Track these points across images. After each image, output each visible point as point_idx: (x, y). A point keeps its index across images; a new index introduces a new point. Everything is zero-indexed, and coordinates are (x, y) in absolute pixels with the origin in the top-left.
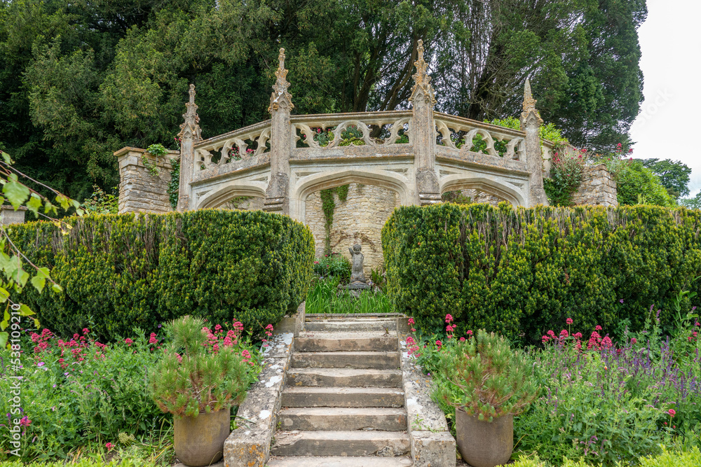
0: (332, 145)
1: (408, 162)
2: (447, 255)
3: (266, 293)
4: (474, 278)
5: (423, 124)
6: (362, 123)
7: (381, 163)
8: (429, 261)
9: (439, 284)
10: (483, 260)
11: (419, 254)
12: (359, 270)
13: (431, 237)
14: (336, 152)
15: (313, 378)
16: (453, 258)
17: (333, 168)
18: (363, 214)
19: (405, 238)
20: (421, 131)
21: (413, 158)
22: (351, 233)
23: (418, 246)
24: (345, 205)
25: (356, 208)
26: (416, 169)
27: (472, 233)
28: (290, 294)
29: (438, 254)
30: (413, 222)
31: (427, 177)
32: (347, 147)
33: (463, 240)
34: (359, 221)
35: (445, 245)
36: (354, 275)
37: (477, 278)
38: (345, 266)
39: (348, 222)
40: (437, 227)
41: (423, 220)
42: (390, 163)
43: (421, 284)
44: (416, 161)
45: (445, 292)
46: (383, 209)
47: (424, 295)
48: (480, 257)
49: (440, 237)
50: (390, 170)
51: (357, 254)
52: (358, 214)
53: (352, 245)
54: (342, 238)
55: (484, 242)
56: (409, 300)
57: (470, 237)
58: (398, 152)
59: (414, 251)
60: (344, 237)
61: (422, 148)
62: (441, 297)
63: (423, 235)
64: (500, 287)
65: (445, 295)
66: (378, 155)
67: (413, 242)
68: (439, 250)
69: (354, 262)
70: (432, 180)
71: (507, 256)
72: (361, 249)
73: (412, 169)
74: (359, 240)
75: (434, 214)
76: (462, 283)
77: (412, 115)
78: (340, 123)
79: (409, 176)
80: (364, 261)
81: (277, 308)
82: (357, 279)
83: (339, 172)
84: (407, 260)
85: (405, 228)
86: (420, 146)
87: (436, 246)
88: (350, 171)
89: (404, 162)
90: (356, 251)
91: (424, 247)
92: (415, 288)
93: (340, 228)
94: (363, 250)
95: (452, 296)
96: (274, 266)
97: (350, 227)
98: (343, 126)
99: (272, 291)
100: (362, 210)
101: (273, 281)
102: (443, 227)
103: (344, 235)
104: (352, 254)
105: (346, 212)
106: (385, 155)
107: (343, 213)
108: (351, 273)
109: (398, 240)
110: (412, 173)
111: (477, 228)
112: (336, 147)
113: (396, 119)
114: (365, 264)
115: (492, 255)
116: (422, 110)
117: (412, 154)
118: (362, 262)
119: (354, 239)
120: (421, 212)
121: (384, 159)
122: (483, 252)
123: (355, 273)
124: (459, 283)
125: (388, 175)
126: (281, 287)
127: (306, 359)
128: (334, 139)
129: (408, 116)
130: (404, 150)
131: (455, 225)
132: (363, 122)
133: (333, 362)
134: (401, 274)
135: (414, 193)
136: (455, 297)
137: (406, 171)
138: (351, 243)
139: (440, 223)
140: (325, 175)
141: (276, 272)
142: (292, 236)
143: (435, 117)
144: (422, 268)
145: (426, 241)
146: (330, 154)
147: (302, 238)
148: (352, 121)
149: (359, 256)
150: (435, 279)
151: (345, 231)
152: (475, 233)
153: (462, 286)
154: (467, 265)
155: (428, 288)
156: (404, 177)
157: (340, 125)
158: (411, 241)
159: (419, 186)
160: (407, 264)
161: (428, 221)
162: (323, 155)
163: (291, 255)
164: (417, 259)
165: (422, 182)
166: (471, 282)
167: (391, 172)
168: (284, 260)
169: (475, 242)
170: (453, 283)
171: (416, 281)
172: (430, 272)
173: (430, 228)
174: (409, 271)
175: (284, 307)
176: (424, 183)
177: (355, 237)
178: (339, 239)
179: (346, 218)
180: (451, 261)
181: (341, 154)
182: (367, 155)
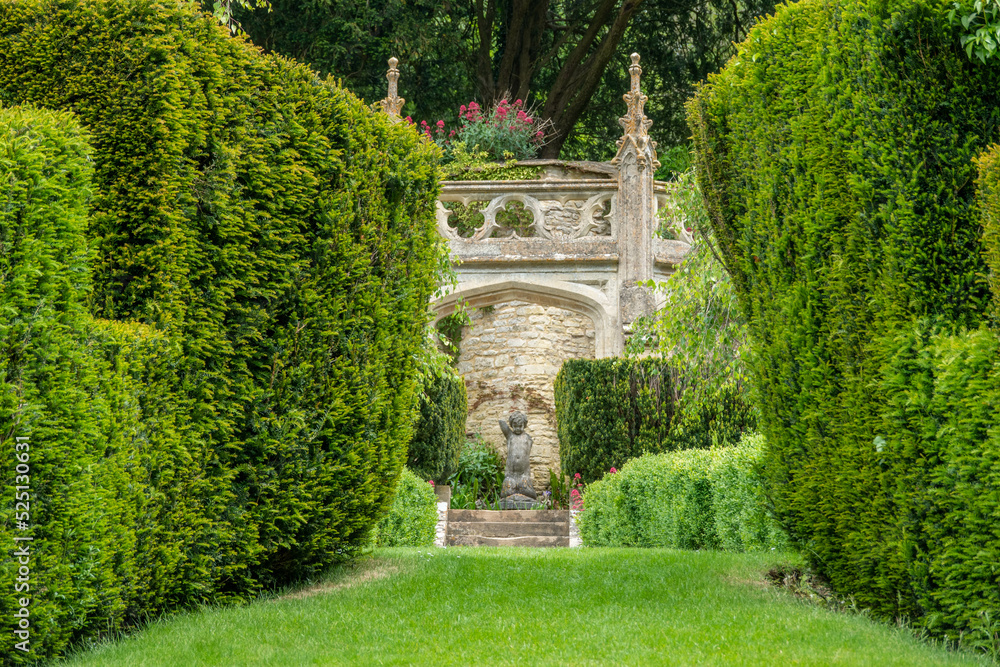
0: (480, 235)
1: (608, 269)
2: (615, 410)
3: (424, 450)
4: (644, 434)
5: (635, 206)
6: (532, 199)
7: (563, 270)
8: (598, 416)
9: (608, 440)
10: (654, 416)
11: (587, 409)
12: (519, 469)
13: (600, 392)
14: (486, 247)
15: (474, 540)
16: (623, 413)
17: (482, 277)
18: (531, 343)
19: (574, 392)
20: (630, 217)
21: (616, 263)
22: (504, 387)
23: (586, 401)
24: (491, 321)
25: (516, 328)
26: (620, 282)
27: (643, 387)
28: (447, 455)
29: (606, 410)
30: (581, 376)
31: (636, 296)
32: (506, 239)
33: (633, 395)
34: (522, 359)
35: (614, 399)
36: (511, 481)
37: (648, 435)
38: (490, 462)
39: (498, 362)
40: (606, 382)
41: (591, 374)
42: (579, 270)
43: (590, 441)
44: (622, 269)
45: (615, 449)
46: (580, 332)
47: (594, 453)
48: (651, 413)
49: (609, 391)
50: (578, 282)
51: (518, 433)
52: (520, 342)
53: (505, 415)
54: (482, 398)
55: (656, 398)
56: (579, 459)
57: (640, 392)
58: (592, 252)
59: (583, 406)
60: (487, 396)
61: (631, 247)
62: (611, 455)
63: (591, 389)
64: (671, 444)
65: (615, 453)
66: (559, 257)
67: (581, 397)
68: (608, 405)
69: (509, 453)
70: (646, 302)
71: (679, 412)
72: (525, 422)
73: (615, 282)
74: (522, 404)
75: (602, 368)
76: (632, 440)
77: (617, 189)
78: (495, 197)
79: (609, 293)
80: (534, 452)
81: (433, 468)
82: (517, 489)
83: (491, 283)
84: (576, 416)
85: (574, 381)
86: (629, 243)
87: (604, 400)
88: (510, 283)
89: (601, 269)
90: (514, 427)
91: (592, 401)
92: (584, 445)
93: (477, 375)
94: (531, 427)
95: (622, 454)
96: (434, 421)
97: (501, 373)
98: (499, 203)
99: (430, 449)
100: (529, 333)
101: (431, 438)
102: (612, 381)
103: (487, 391)
104: (506, 433)
105: (493, 337)
106: (570, 257)
107: (486, 338)
108: (502, 478)
109: (568, 394)
110: (615, 288)
111: (648, 382)
112: (487, 240)
113: (589, 193)
114: (536, 459)
115: (663, 411)
116: (633, 181)
117: (615, 257)
118: (527, 452)
119: (511, 403)
120: (590, 365)
121: (568, 264)
122: (654, 408)
123: (512, 476)
124: (629, 439)
125: (574, 291)
126: (439, 445)
127: (464, 527)
128: (485, 226)
129: (610, 189)
130: (603, 248)
131: (624, 380)
132: (535, 197)
133: (494, 531)
134: (571, 432)
135: (616, 321)
136: (625, 456)
137: (604, 283)
138: (504, 411)
139: (608, 378)
140: (468, 288)
141: (435, 427)
142: (449, 389)
143: (656, 192)
144: (590, 423)
145: (595, 395)
146: (477, 251)
147: (458, 392)
148: (515, 194)
149: (523, 439)
150: (604, 434)
151: (490, 383)
152: (646, 388)
153: (632, 443)
154: (639, 421)
155: (597, 445)
156: (602, 295)
157: (494, 202)
158: (579, 395)
159: (623, 310)
160: (576, 420)
161: (597, 375)
162: (465, 253)
163: (448, 410)
164: (585, 414)
165: (628, 305)
166: (642, 438)
167: (580, 285)
168: (443, 415)
169: (645, 397)
170: (623, 440)
171: (586, 438)
172: (598, 428)
173: (599, 382)
174: (578, 428)
175: (440, 468)
176: (632, 306)
177: (513, 397)
178: (475, 400)
179: (491, 351)
180: (621, 417)
181: (495, 253)
182: (540, 256)
